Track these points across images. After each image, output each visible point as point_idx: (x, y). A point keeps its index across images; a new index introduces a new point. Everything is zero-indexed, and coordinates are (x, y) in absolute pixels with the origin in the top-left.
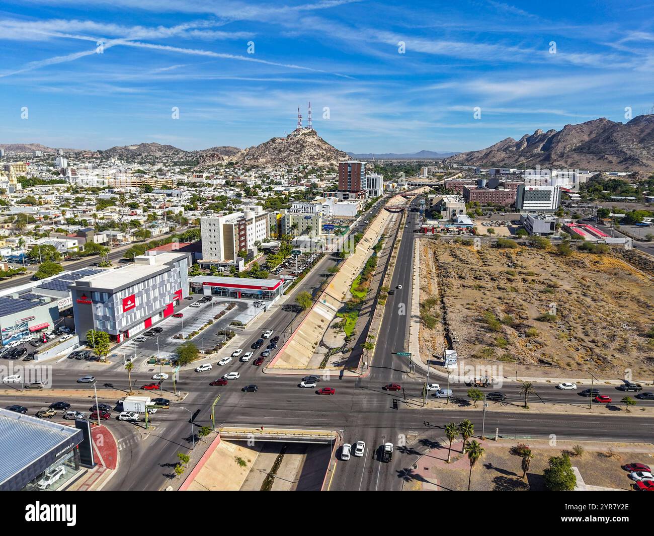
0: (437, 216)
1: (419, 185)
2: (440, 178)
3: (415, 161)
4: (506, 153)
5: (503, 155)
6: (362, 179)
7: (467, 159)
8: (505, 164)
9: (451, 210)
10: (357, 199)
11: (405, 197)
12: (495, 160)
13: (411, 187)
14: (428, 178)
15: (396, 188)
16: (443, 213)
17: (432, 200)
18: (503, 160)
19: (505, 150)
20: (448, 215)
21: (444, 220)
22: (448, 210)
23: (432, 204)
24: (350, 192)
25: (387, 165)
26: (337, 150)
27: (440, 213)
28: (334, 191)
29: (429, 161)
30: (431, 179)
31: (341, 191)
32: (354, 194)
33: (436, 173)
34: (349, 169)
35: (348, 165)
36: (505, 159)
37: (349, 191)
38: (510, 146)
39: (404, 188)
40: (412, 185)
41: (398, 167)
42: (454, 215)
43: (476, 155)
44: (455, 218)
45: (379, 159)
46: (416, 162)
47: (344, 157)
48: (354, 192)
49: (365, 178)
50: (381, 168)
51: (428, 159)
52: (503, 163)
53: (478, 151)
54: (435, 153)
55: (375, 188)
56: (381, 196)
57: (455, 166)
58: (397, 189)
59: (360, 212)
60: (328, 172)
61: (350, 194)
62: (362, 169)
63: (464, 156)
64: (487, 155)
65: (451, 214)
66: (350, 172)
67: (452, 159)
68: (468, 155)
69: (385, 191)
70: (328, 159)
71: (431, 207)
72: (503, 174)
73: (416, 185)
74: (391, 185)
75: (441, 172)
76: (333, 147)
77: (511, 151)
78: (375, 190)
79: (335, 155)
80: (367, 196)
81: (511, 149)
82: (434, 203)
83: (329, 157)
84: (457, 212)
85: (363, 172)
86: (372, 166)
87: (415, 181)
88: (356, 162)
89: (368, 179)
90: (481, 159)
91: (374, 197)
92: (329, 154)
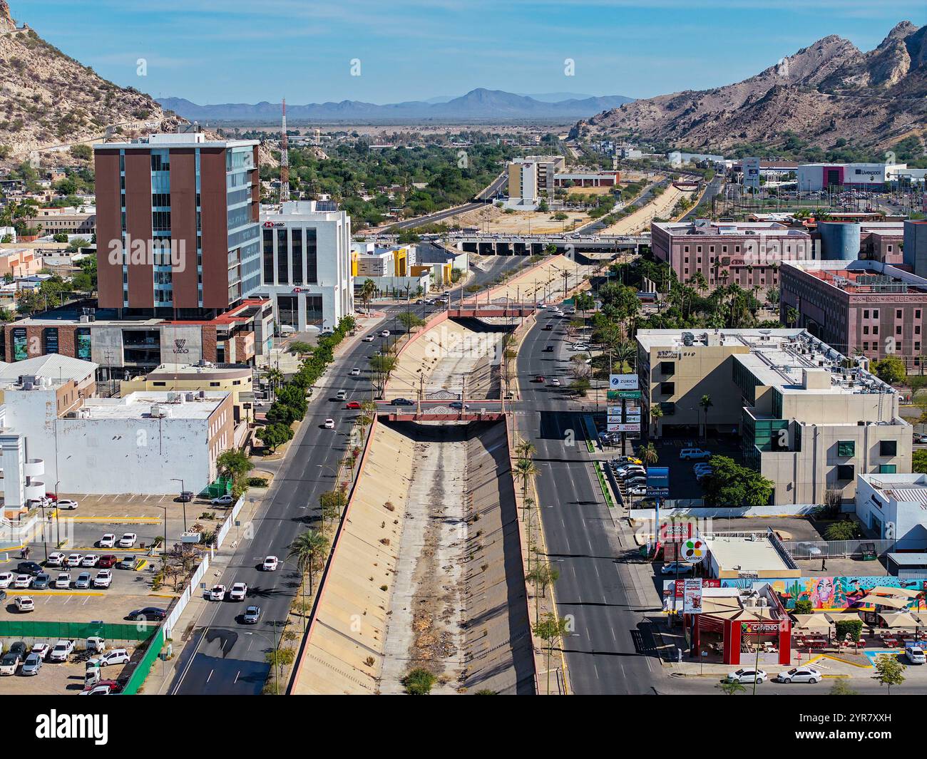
0: (739, 490)
1: (537, 249)
2: (599, 208)
3: (456, 131)
4: (834, 99)
5: (823, 106)
6: (238, 237)
7: (672, 125)
8: (840, 143)
9: (825, 445)
10: (211, 368)
11: (472, 323)
12: (791, 126)
13: (485, 263)
14: (542, 209)
15: (417, 272)
16: (774, 466)
17: (668, 368)
18: (830, 128)
19: (829, 84)
20: (805, 477)
21: (785, 509)
22: (806, 442)
23: (668, 389)
24: (167, 314)
25: (342, 150)
26: (107, 86)
27: (756, 464)
28: (72, 311)
29: (513, 131)
30: (561, 218)
31: (111, 314)
32: (192, 333)
33: (566, 184)
34: (157, 183)
35: (155, 159)
36: (838, 123)
37: (160, 313)
38: (844, 71)
39: (457, 273)
40: (486, 249)
41: (396, 161)
42: (845, 474)
43: (708, 106)
44: (848, 492)
45: (304, 124)
46: (463, 135)
47: (141, 116)
48: (190, 315)
49: (251, 233)
50: (321, 166)
51: (504, 124)
52: (832, 138)
53: (715, 93)
54: (528, 101)
55: (313, 279)
56: (348, 324)
57: (634, 154)
58: (426, 281)
59: (232, 464)
60: (63, 189)
61: (171, 333)
62: (237, 180)
63: (659, 113)
64: (756, 107)
65: (825, 469)
66: (161, 199)
67: (608, 122)
68: (670, 107)
69: (364, 292)
70: (65, 126)
71: (669, 409)
72: (859, 187)
73: (503, 249)
74: (387, 256)
75: (589, 183)
76: (89, 71)
77: (852, 92)
78: (313, 290)
79: (98, 106)
80: (267, 331)
81: (847, 80)
82: (685, 381)
83: (69, 119)
84: (857, 460)
85: (239, 196)
86: (278, 157)
87: (494, 229)
88: (200, 139)
89: (268, 235)
90: (735, 122)
91: (307, 330)
92: (67, 105)
